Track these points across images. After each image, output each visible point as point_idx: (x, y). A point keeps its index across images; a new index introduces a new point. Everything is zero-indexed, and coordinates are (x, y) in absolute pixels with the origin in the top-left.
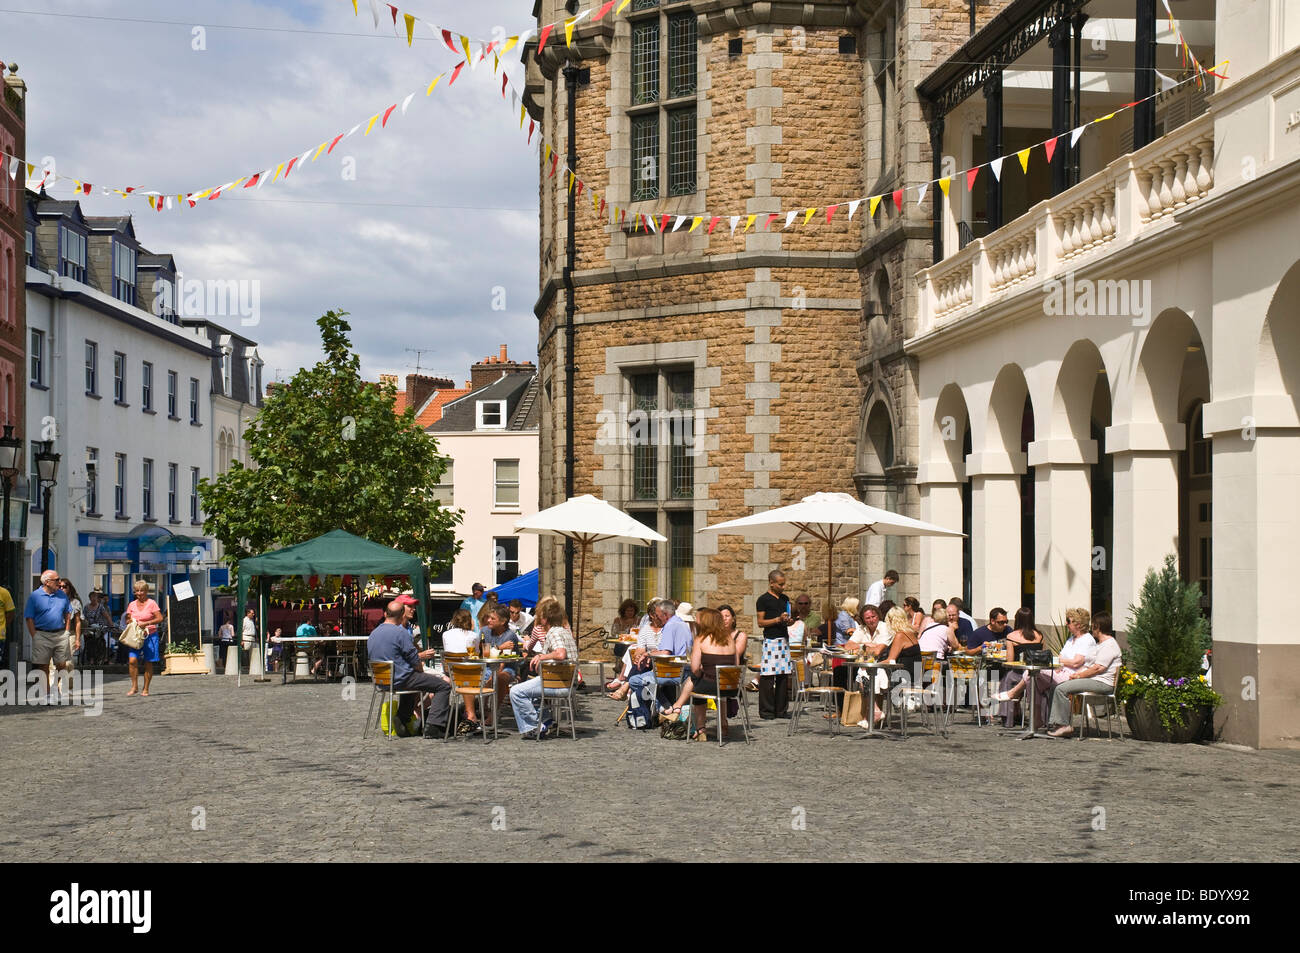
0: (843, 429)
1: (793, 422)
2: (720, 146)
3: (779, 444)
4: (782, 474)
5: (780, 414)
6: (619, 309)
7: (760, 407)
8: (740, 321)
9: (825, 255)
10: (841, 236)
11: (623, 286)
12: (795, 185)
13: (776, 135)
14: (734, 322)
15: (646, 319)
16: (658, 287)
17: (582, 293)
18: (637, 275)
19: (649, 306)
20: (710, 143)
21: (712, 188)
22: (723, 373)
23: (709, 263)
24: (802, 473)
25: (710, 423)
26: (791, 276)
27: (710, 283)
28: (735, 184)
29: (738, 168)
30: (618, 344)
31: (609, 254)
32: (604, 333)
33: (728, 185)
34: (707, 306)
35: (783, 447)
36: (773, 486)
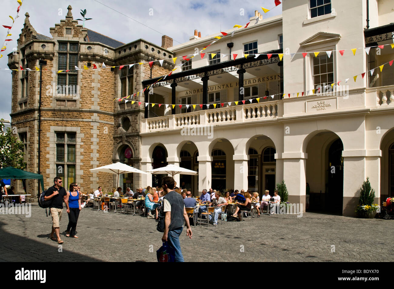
0: (110, 149)
1: (101, 147)
2: (85, 85)
3: (99, 151)
4: (99, 158)
5: (99, 145)
6: (55, 118)
7: (95, 143)
8: (90, 124)
9: (108, 112)
10: (110, 109)
11: (56, 112)
12: (102, 96)
13: (99, 85)
14: (88, 124)
15: (63, 121)
16: (66, 114)
17: (43, 113)
18: (60, 110)
19: (63, 118)
20: (82, 84)
21: (82, 94)
22: (85, 135)
23: (82, 110)
24: (103, 158)
25: (81, 146)
26: (101, 116)
27: (81, 115)
28: (89, 94)
29: (90, 91)
30: (54, 126)
31: (51, 104)
32: (50, 123)
33: (87, 94)
34: (81, 120)
35: (99, 152)
36: (97, 161)
